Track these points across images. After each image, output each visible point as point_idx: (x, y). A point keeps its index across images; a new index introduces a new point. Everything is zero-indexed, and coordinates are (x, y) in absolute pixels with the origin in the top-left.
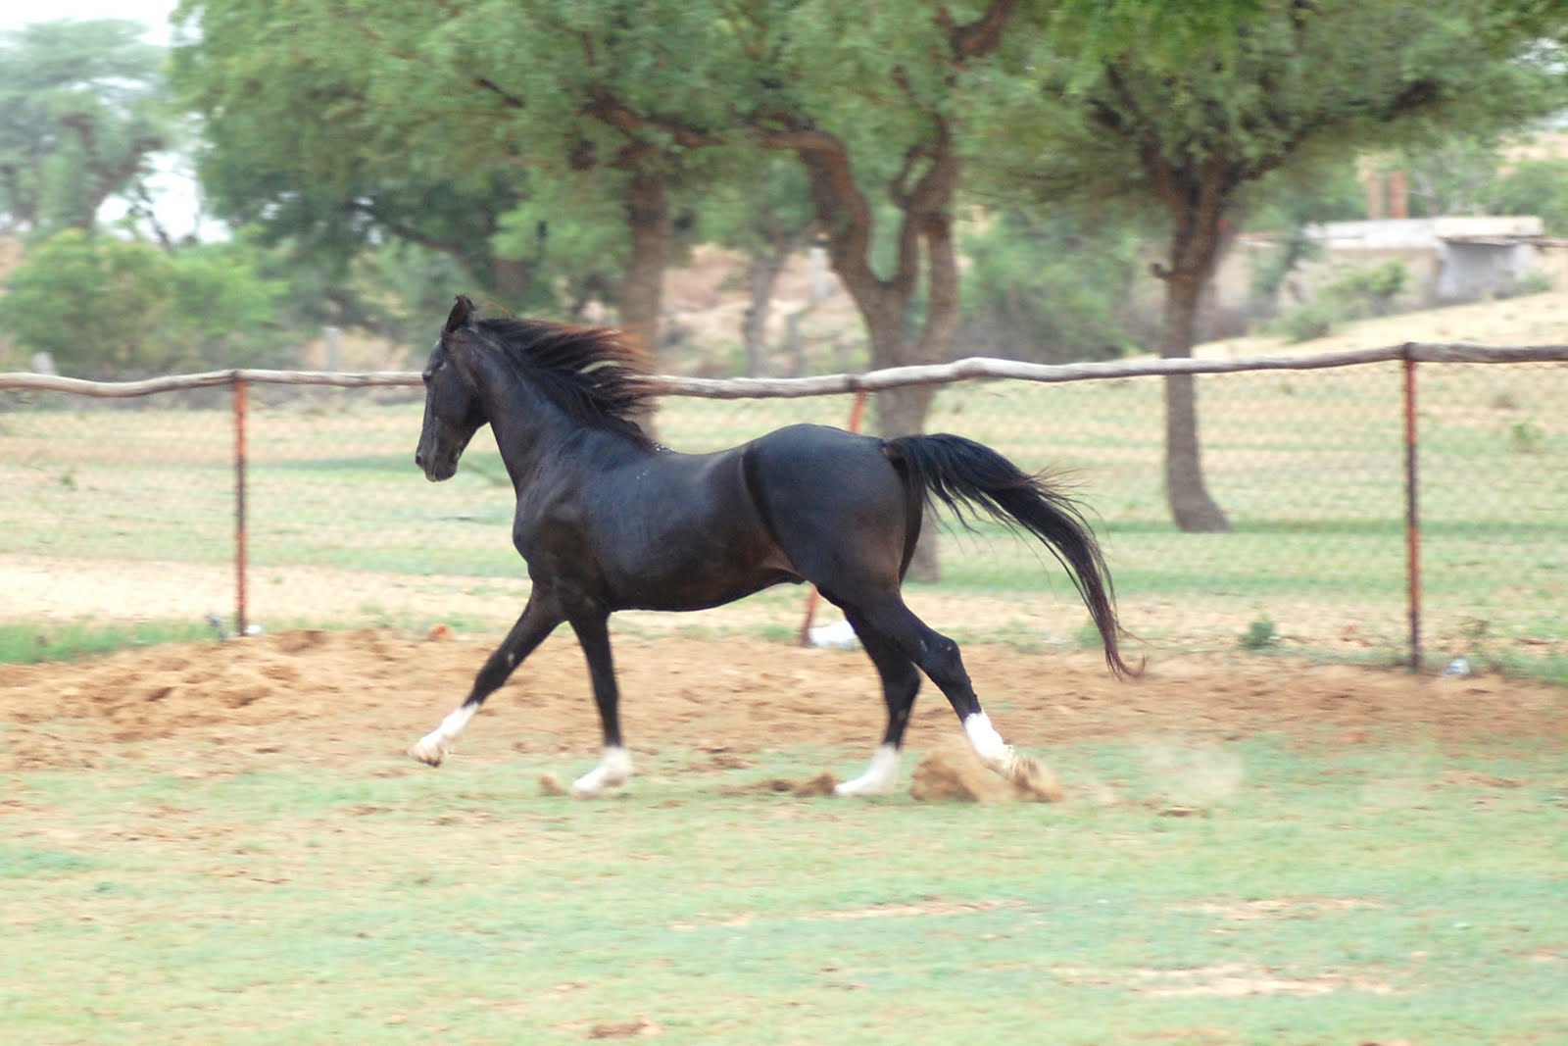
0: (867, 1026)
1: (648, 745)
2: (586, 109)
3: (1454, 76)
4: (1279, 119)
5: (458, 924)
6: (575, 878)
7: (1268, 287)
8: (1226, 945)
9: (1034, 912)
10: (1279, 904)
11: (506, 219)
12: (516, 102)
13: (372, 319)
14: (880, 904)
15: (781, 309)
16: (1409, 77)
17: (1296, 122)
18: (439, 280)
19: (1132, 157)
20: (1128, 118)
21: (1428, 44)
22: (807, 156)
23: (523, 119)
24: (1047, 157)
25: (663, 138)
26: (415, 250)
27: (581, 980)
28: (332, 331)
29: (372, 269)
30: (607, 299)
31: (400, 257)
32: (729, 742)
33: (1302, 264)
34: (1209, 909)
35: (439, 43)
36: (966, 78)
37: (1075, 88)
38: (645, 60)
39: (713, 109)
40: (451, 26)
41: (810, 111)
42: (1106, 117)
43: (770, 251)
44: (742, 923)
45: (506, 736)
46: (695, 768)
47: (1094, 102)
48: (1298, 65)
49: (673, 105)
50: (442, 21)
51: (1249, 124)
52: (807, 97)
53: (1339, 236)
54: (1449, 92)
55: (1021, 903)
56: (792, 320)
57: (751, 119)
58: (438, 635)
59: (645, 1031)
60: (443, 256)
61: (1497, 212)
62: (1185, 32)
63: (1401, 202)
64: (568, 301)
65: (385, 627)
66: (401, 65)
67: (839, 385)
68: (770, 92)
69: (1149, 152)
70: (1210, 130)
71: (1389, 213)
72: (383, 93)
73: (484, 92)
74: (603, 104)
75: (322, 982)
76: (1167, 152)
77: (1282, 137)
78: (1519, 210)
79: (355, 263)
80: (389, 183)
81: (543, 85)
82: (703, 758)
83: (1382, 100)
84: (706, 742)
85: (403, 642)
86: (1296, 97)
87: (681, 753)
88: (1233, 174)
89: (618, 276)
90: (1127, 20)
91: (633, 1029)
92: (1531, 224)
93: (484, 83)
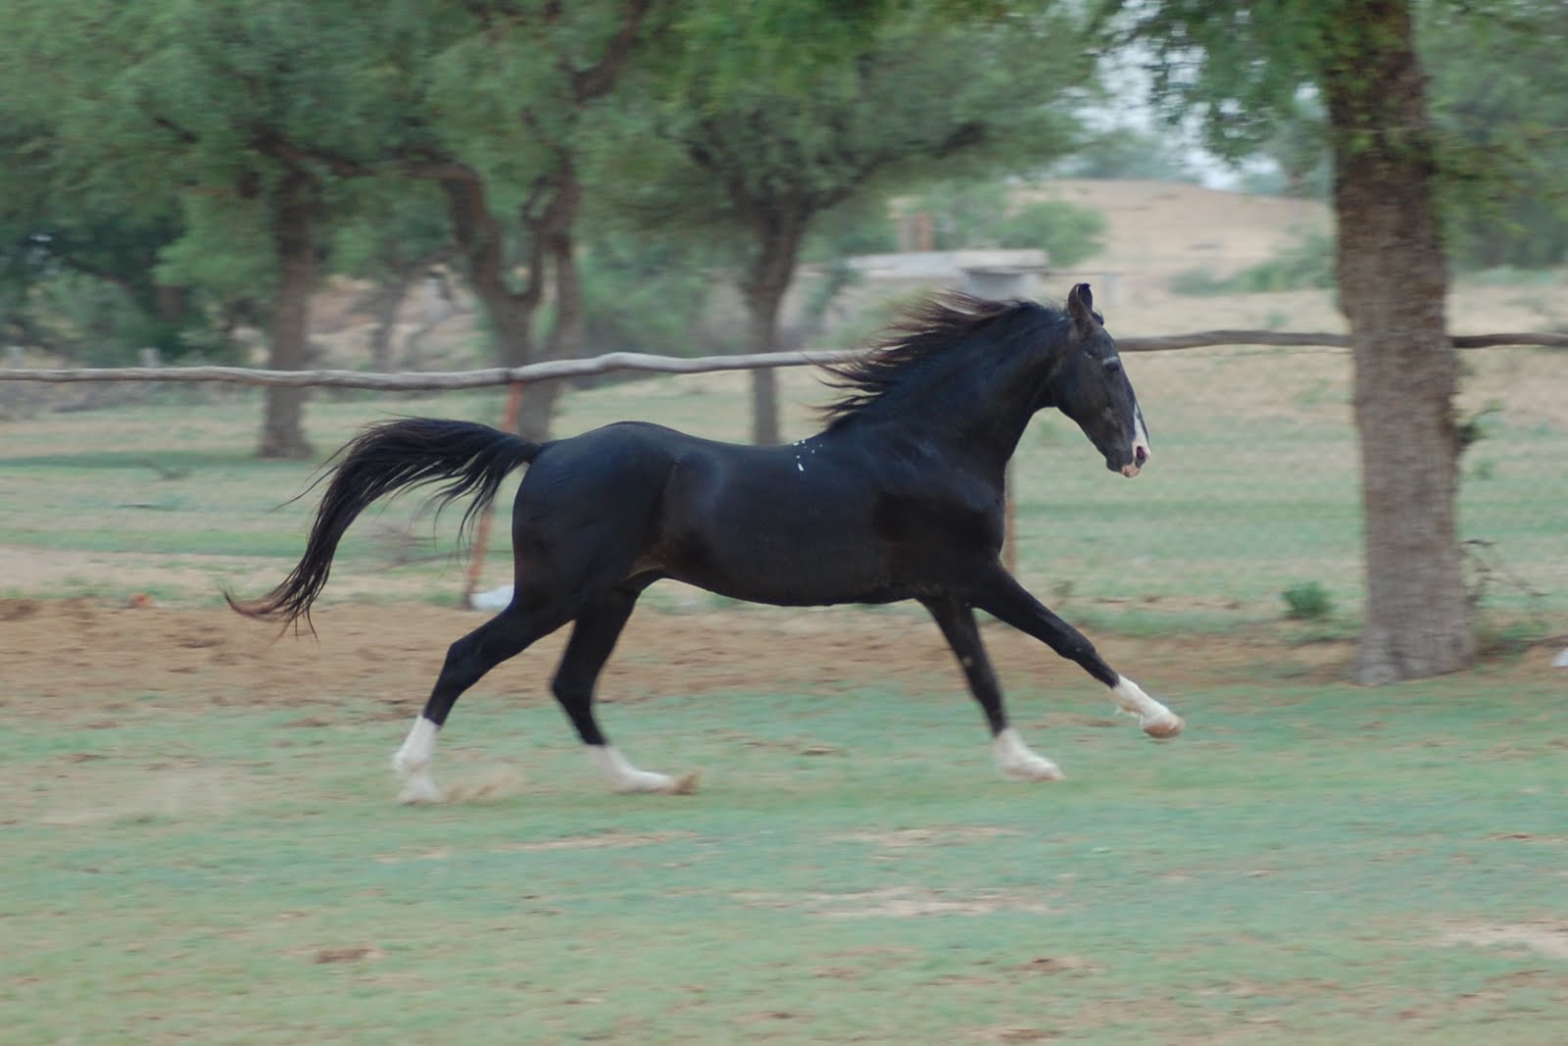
0: (573, 948)
1: (335, 698)
2: (254, 145)
3: (999, 119)
4: (848, 156)
5: (180, 859)
6: (283, 816)
7: (816, 310)
8: (887, 870)
9: (707, 842)
10: (928, 832)
11: (167, 252)
12: (189, 138)
13: (46, 340)
14: (563, 836)
15: (403, 330)
16: (962, 120)
17: (864, 159)
18: (107, 306)
19: (721, 190)
20: (717, 155)
21: (976, 91)
22: (448, 184)
23: (197, 154)
24: (647, 190)
25: (320, 170)
26: (87, 281)
27: (302, 909)
28: (15, 350)
29: (50, 296)
30: (254, 322)
31: (74, 286)
32: (406, 695)
33: (847, 290)
34: (866, 838)
35: (124, 86)
36: (588, 116)
37: (674, 130)
38: (305, 101)
39: (365, 143)
40: (133, 71)
41: (451, 147)
42: (700, 156)
43: (395, 279)
44: (439, 855)
45: (203, 691)
46: (378, 718)
47: (688, 142)
48: (865, 109)
49: (329, 140)
50: (124, 67)
51: (823, 161)
52: (448, 134)
53: (876, 267)
54: (994, 134)
55: (692, 834)
56: (413, 338)
57: (399, 153)
58: (137, 603)
59: (369, 955)
60: (110, 285)
61: (1007, 245)
62: (807, 60)
63: (925, 238)
64: (220, 323)
65: (90, 595)
66: (89, 106)
67: (496, 378)
68: (413, 129)
69: (736, 186)
70: (789, 166)
71: (917, 247)
72: (71, 131)
73: (164, 130)
74: (268, 139)
75: (61, 913)
76: (752, 186)
77: (850, 171)
78: (1030, 243)
79: (34, 292)
80: (64, 222)
81: (215, 124)
82: (382, 708)
83: (937, 139)
84: (386, 695)
85: (104, 609)
86: (864, 137)
87: (362, 705)
88: (807, 205)
89: (264, 301)
90: (755, 49)
91: (356, 954)
92: (1036, 256)
93: (163, 122)
